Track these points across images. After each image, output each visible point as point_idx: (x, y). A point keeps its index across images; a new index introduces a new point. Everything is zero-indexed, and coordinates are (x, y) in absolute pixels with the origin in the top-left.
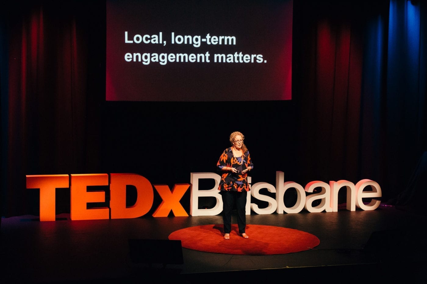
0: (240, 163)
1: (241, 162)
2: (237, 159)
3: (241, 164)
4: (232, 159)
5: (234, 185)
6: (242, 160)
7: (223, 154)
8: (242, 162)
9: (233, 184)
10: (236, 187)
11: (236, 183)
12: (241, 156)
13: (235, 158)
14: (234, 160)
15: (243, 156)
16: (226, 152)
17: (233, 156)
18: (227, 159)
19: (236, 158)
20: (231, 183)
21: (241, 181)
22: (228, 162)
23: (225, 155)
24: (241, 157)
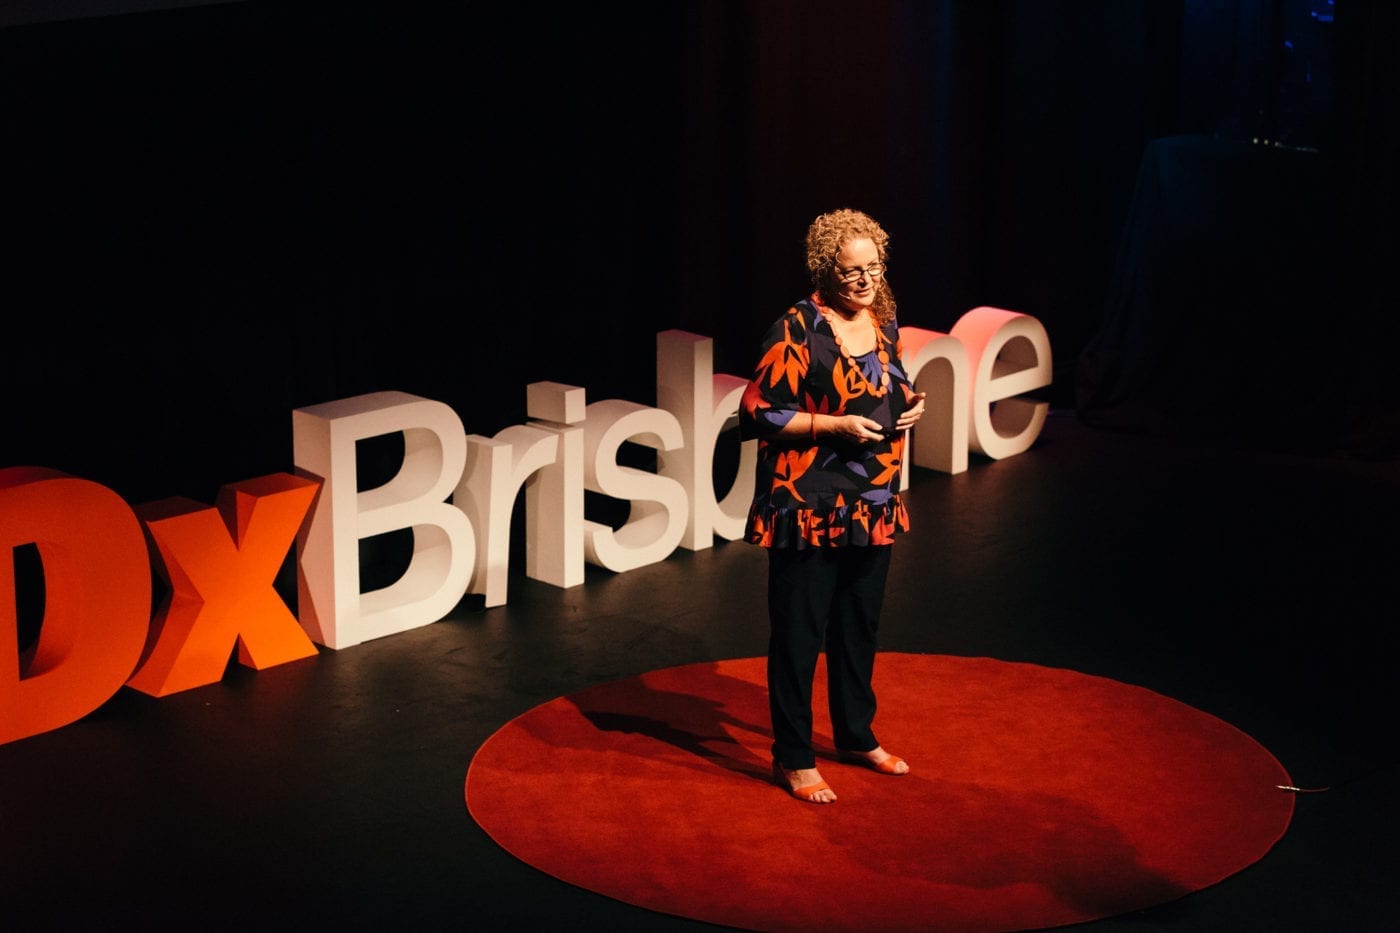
0: (878, 389)
1: (879, 384)
2: (861, 362)
3: (883, 390)
4: (838, 369)
5: (857, 516)
6: (885, 368)
7: (781, 346)
8: (886, 380)
9: (852, 509)
10: (865, 522)
11: (865, 501)
12: (872, 346)
13: (851, 362)
14: (851, 375)
15: (882, 346)
16: (798, 334)
17: (836, 352)
18: (804, 374)
19: (855, 358)
20: (840, 502)
21: (884, 486)
22: (818, 391)
23: (797, 348)
24: (878, 350)
